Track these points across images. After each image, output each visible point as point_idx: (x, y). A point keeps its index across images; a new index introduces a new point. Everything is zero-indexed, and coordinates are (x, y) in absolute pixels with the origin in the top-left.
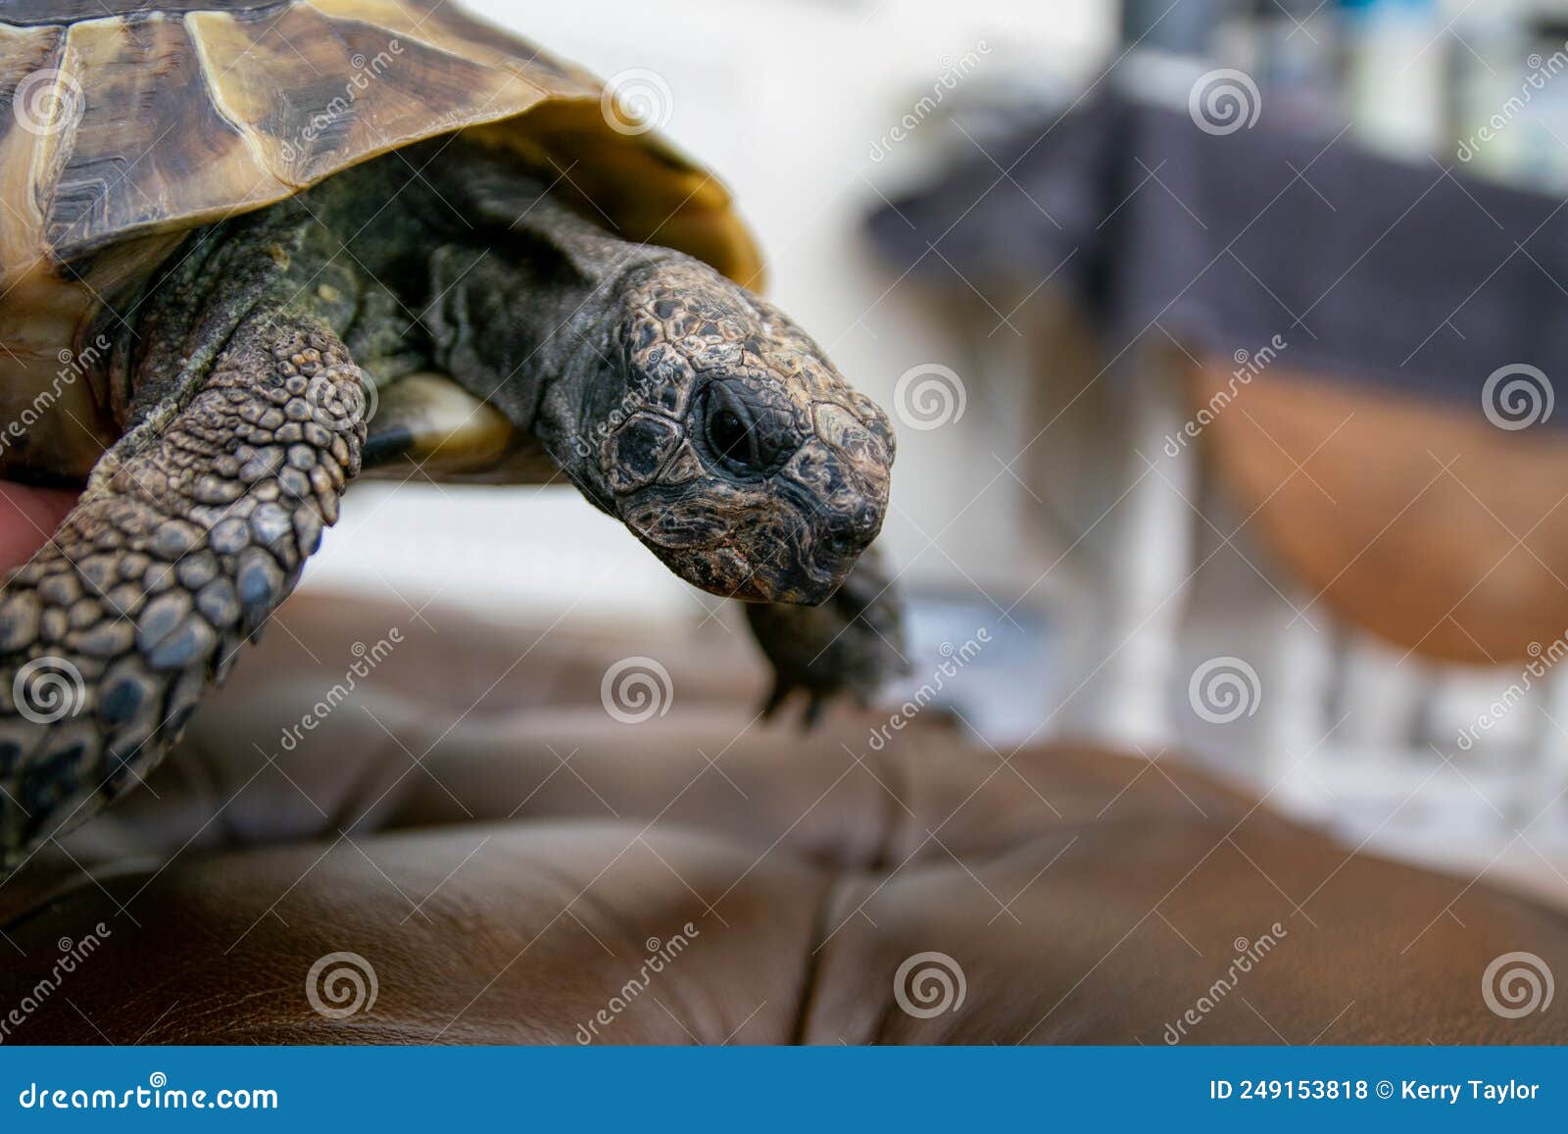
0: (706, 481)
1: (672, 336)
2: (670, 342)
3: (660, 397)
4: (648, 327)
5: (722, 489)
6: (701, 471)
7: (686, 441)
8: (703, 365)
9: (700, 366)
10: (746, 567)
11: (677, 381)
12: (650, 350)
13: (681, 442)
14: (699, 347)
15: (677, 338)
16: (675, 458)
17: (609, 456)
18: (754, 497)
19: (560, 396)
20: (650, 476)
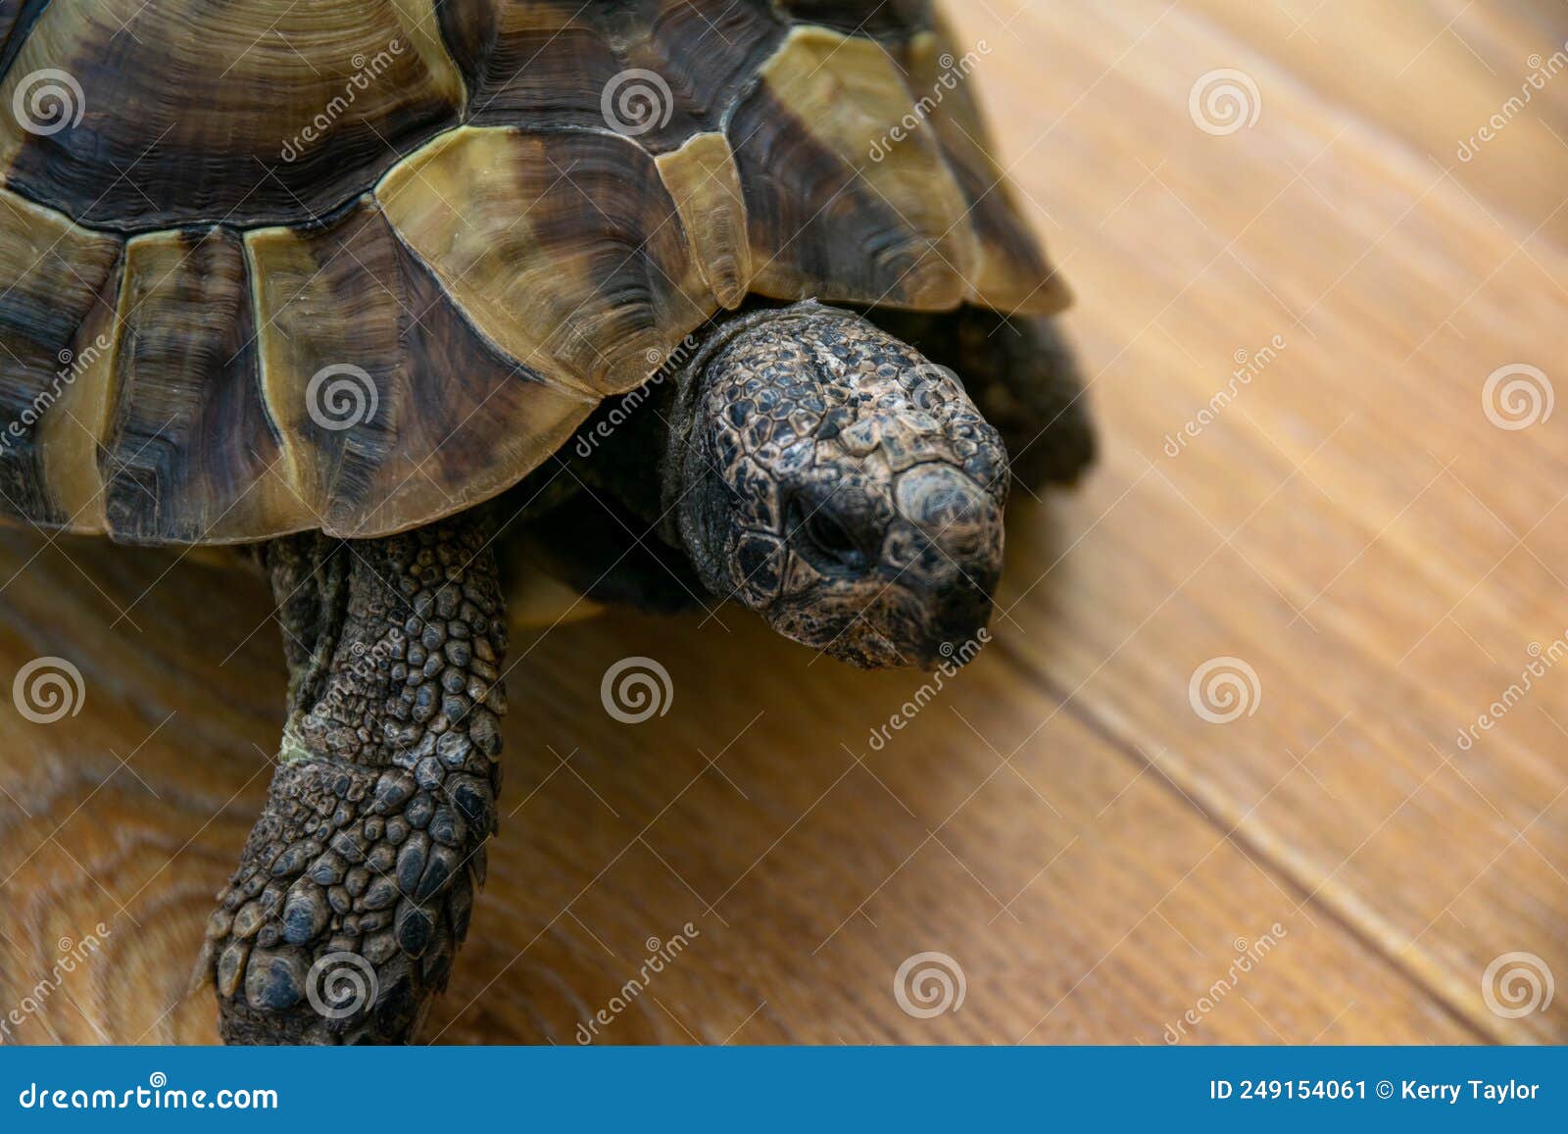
0: (824, 582)
1: (750, 449)
2: (749, 455)
3: (756, 515)
4: (727, 440)
5: (841, 585)
6: (816, 575)
7: (792, 553)
8: (781, 475)
9: (778, 478)
10: (892, 646)
11: (764, 497)
12: (734, 467)
13: (788, 554)
14: (774, 455)
15: (755, 449)
16: (788, 570)
17: (738, 577)
18: (869, 586)
19: (685, 515)
20: (776, 591)
